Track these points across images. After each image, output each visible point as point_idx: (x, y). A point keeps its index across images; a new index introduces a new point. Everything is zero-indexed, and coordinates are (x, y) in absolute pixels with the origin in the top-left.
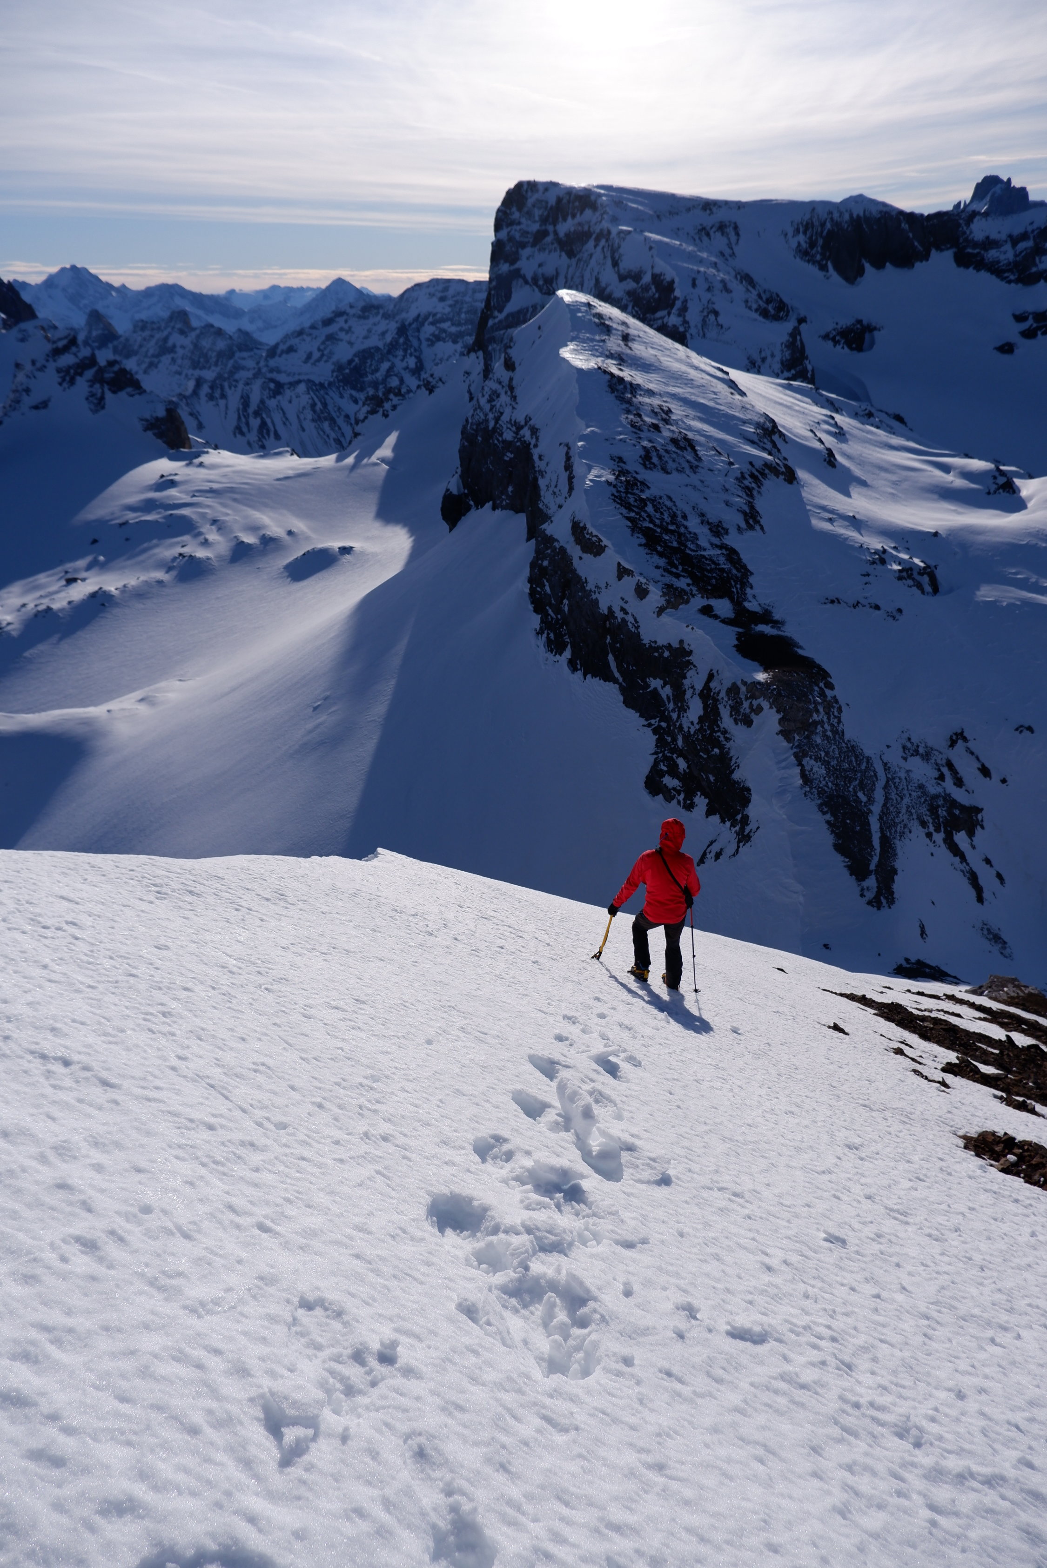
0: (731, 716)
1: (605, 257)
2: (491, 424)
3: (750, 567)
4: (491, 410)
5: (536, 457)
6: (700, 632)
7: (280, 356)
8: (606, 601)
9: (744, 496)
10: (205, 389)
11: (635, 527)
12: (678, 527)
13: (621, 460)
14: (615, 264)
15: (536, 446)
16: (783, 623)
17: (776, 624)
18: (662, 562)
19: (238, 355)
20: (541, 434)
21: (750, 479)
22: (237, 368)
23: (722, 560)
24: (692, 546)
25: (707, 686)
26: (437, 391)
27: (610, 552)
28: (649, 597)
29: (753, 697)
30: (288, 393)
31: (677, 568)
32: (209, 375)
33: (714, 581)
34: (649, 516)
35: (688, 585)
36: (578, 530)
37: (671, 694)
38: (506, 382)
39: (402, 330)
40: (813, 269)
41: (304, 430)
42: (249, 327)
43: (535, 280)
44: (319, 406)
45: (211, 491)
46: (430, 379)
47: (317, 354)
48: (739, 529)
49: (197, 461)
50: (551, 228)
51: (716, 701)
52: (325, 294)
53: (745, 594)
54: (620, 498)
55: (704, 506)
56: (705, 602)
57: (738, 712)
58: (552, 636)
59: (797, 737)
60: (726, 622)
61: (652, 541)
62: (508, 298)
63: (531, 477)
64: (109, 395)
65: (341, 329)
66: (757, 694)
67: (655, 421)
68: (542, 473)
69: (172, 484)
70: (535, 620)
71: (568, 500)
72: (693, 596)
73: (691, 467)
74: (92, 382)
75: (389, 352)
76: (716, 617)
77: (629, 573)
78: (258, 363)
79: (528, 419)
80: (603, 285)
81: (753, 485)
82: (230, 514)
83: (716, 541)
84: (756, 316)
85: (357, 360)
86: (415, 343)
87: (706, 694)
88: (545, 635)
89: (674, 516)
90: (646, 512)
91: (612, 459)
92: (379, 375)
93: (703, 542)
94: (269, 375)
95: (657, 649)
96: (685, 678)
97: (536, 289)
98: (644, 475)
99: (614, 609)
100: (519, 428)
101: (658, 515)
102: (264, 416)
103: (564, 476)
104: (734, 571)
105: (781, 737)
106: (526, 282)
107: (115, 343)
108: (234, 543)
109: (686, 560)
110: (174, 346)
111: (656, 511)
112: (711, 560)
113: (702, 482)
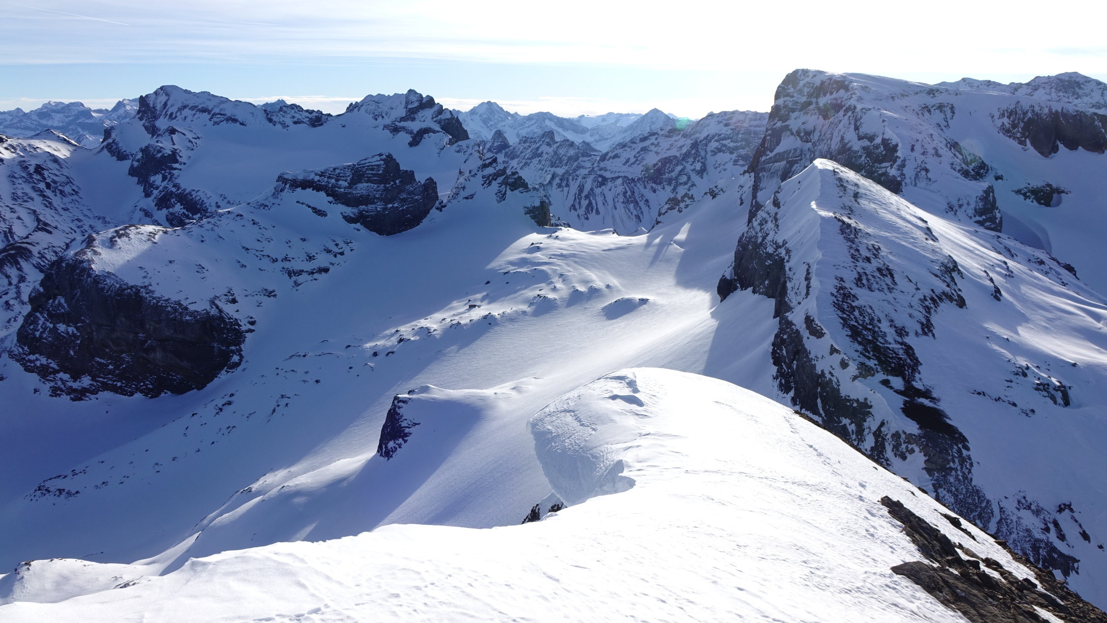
0: (893, 451)
1: (850, 123)
2: (760, 240)
3: (920, 359)
4: (760, 231)
5: (787, 269)
6: (879, 395)
7: (608, 160)
8: (821, 366)
9: (924, 312)
10: (557, 180)
11: (845, 323)
12: (874, 327)
13: (842, 280)
14: (857, 128)
15: (788, 261)
16: (939, 400)
17: (933, 399)
18: (860, 348)
19: (580, 159)
20: (792, 254)
21: (930, 301)
22: (579, 167)
23: (901, 352)
24: (882, 341)
25: (879, 429)
26: (718, 197)
27: (827, 337)
28: (848, 368)
29: (909, 442)
30: (610, 184)
31: (869, 353)
32: (560, 171)
33: (893, 365)
34: (855, 318)
35: (875, 365)
36: (809, 321)
37: (854, 430)
38: (773, 214)
39: (695, 145)
40: (1014, 143)
41: (616, 209)
42: (588, 139)
43: (798, 133)
44: (629, 193)
45: (562, 255)
46: (715, 189)
47: (633, 160)
48: (917, 334)
49: (554, 235)
50: (814, 100)
51: (884, 439)
52: (643, 118)
53: (914, 377)
54: (838, 305)
55: (894, 316)
56: (885, 377)
57: (898, 450)
58: (783, 381)
59: (936, 475)
60: (898, 392)
61: (855, 334)
62: (778, 143)
63: (782, 280)
64: (509, 192)
65: (652, 144)
66: (912, 441)
67: (868, 255)
68: (790, 279)
69: (538, 249)
70: (774, 370)
71: (805, 300)
72: (878, 372)
73: (889, 289)
74: (501, 184)
75: (683, 159)
76: (891, 388)
77: (837, 351)
78: (593, 164)
79: (785, 242)
80: (846, 141)
81: (932, 305)
82: (571, 271)
83: (899, 339)
84: (959, 175)
85: (660, 164)
86: (703, 153)
87: (878, 434)
88: (779, 380)
89: (872, 320)
90: (853, 315)
91: (836, 278)
92: (674, 174)
93: (889, 338)
94: (599, 173)
95: (849, 401)
96: (865, 421)
97: (798, 138)
98: (856, 291)
99: (825, 372)
100: (778, 247)
101: (861, 318)
102: (591, 198)
103: (804, 283)
104: (909, 361)
105: (924, 471)
106: (792, 134)
107: (507, 150)
108: (572, 290)
109: (876, 349)
110: (542, 153)
111: (860, 315)
112: (893, 351)
113: (895, 299)
